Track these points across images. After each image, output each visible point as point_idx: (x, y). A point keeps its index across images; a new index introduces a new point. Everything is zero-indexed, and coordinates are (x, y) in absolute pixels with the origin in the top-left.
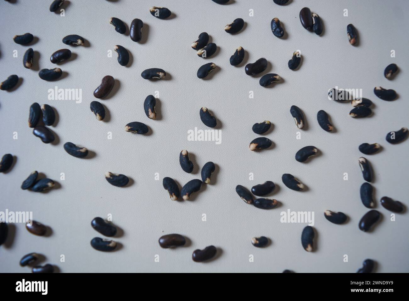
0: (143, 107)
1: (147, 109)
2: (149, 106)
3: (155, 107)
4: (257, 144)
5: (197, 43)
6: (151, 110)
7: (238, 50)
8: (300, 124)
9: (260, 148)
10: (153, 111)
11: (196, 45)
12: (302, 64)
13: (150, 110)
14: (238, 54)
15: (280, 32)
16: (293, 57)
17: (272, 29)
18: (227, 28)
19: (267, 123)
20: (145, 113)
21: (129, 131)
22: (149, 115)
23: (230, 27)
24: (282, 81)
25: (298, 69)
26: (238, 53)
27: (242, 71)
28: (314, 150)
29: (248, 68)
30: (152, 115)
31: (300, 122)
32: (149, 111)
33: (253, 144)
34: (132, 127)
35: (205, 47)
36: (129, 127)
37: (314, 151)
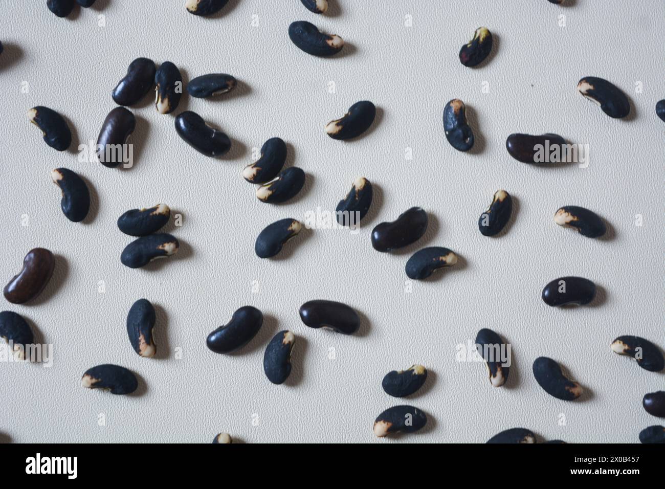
0: (125, 325)
1: (136, 335)
2: (140, 327)
3: (153, 330)
4: (390, 424)
5: (257, 170)
6: (145, 339)
7: (356, 189)
8: (495, 376)
9: (399, 431)
10: (149, 341)
11: (254, 175)
12: (514, 221)
13: (142, 338)
14: (357, 199)
15: (465, 138)
16: (491, 206)
17: (446, 130)
18: (333, 128)
19: (416, 372)
20: (129, 341)
21: (92, 388)
22: (140, 351)
23: (340, 128)
24: (462, 264)
25: (505, 233)
26: (355, 197)
27: (363, 236)
28: (526, 440)
29: (379, 234)
30: (146, 349)
31: (496, 371)
32: (140, 341)
33: (382, 422)
34: (100, 380)
35: (277, 178)
36: (92, 378)
37: (525, 442)
